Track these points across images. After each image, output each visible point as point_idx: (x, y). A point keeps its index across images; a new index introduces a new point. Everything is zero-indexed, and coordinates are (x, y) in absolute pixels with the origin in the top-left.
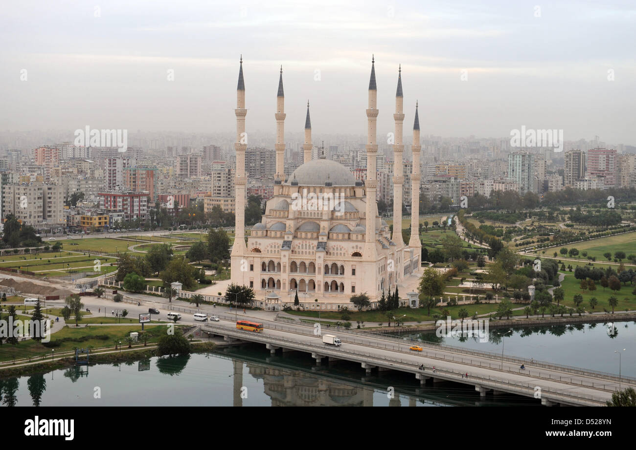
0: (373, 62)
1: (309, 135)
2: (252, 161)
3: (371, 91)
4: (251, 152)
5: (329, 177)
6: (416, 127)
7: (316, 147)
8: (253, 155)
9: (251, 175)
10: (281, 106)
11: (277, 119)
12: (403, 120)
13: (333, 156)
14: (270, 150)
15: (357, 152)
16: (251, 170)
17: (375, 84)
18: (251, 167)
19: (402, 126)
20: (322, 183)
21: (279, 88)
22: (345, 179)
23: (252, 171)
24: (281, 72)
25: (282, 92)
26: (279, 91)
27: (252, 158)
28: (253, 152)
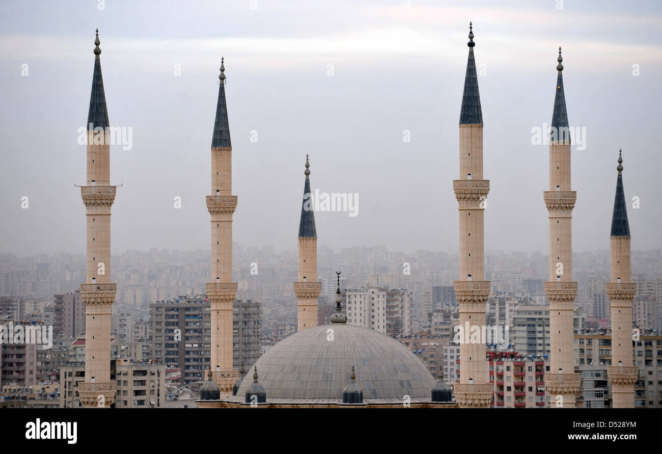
0: (471, 45)
1: (309, 256)
2: (192, 333)
3: (467, 129)
4: (187, 309)
5: (353, 378)
6: (620, 227)
7: (381, 290)
8: (195, 316)
9: (187, 375)
10: (222, 175)
11: (212, 212)
12: (571, 208)
13: (430, 315)
14: (244, 301)
15: (502, 303)
16: (188, 360)
17: (479, 107)
18: (188, 353)
19: (569, 226)
20: (334, 392)
21: (217, 124)
22: (401, 383)
23: (192, 363)
24: (222, 78)
25: (225, 134)
26: (216, 132)
27: (192, 326)
28: (194, 309)
